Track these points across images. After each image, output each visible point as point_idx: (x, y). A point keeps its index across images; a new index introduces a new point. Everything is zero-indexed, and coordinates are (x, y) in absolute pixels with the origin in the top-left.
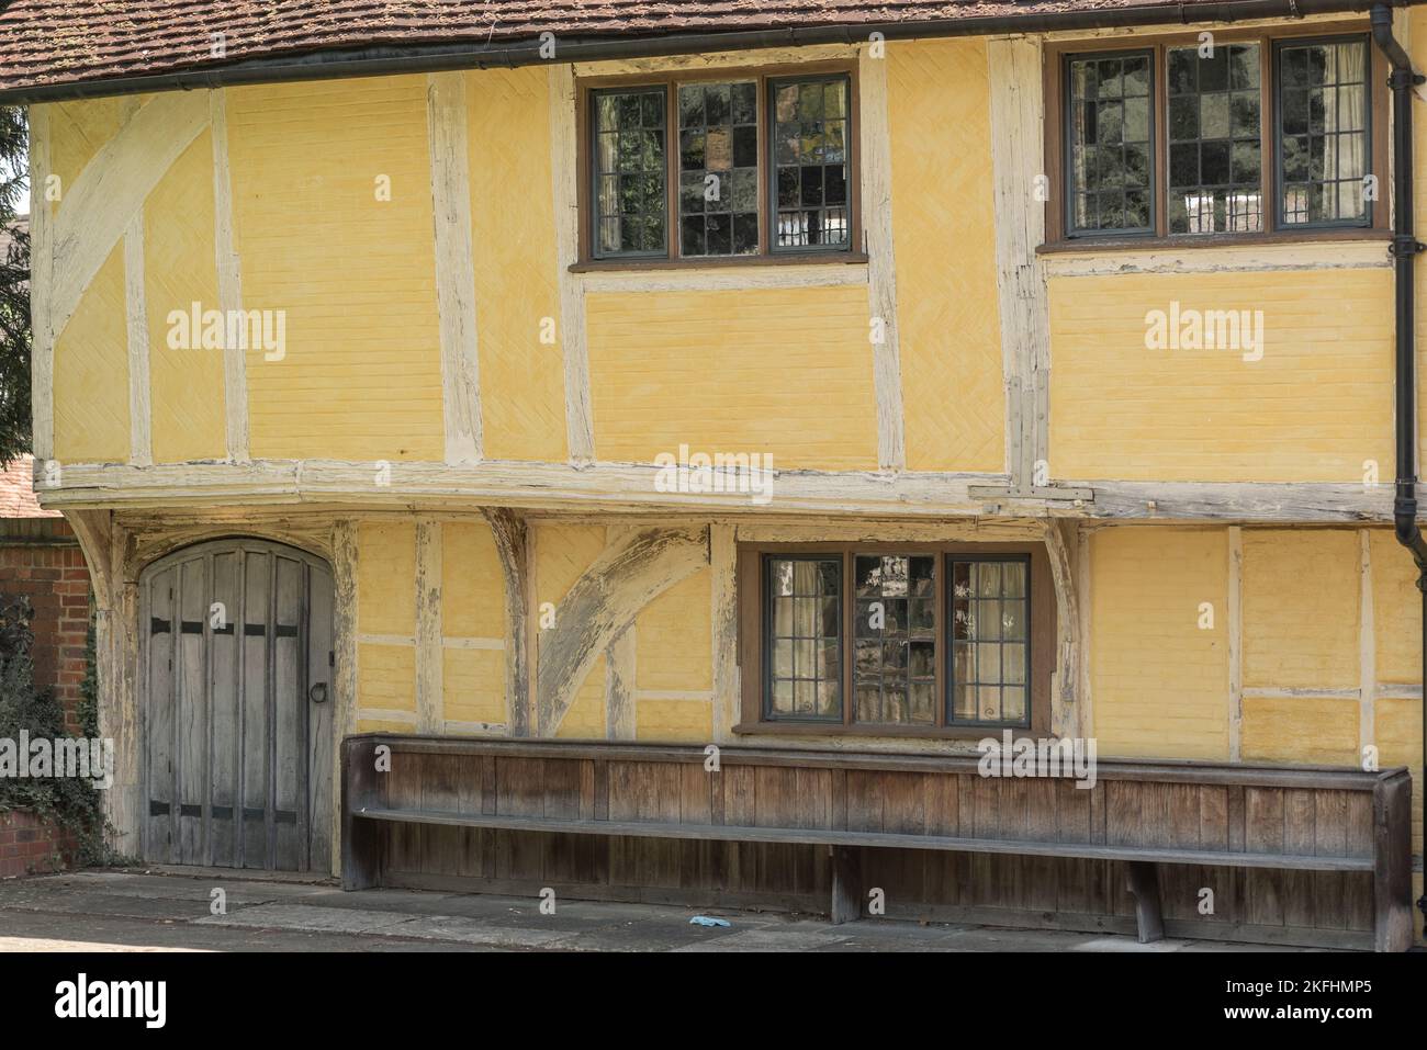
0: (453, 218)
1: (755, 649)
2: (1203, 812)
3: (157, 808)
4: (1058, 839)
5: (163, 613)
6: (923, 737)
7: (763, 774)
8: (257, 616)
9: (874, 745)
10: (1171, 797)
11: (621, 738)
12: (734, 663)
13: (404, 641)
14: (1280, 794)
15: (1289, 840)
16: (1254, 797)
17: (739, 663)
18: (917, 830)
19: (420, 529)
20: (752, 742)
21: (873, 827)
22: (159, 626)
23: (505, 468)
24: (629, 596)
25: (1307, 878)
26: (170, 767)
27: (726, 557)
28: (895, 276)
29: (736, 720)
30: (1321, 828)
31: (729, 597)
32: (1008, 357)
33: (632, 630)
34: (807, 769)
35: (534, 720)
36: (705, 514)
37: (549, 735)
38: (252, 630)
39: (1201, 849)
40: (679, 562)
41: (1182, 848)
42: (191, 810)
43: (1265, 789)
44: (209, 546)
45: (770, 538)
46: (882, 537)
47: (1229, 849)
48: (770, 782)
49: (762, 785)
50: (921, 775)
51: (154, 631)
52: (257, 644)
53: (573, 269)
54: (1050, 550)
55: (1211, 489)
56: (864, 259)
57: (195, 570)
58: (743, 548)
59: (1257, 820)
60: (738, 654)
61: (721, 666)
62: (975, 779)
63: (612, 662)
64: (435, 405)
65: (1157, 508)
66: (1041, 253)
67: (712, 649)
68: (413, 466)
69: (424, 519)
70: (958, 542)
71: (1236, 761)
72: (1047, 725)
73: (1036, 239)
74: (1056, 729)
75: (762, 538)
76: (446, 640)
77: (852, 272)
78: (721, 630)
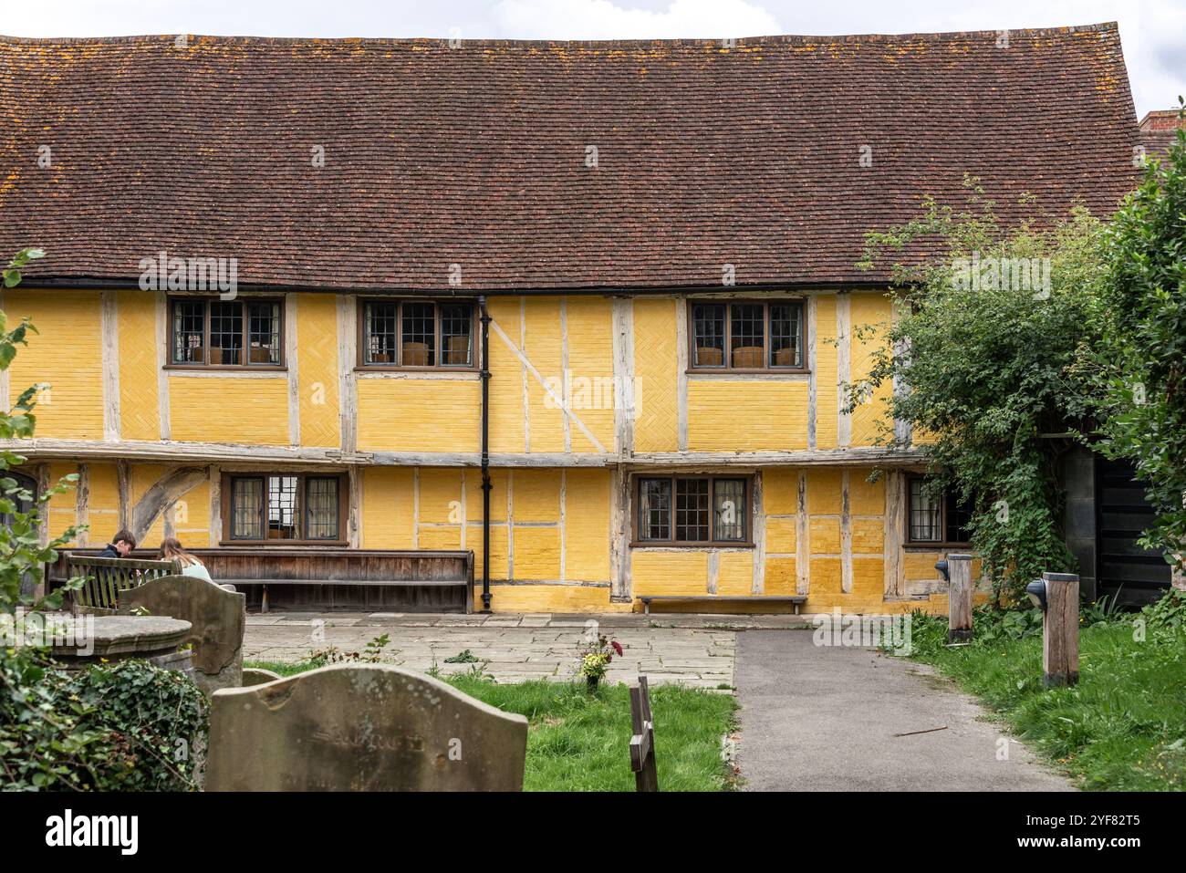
0: (110, 346)
1: (228, 512)
2: (403, 567)
4: (349, 578)
6: (294, 545)
7: (230, 559)
10: (392, 563)
12: (219, 516)
13: (70, 511)
14: (431, 560)
15: (434, 574)
16: (421, 561)
17: (221, 517)
18: (293, 577)
20: (226, 547)
21: (276, 577)
23: (131, 442)
25: (438, 588)
27: (216, 477)
28: (298, 376)
29: (220, 539)
30: (445, 571)
31: (217, 492)
32: (341, 406)
33: (174, 506)
34: (248, 557)
39: (402, 580)
40: (196, 479)
41: (394, 580)
43: (433, 558)
45: (234, 470)
46: (280, 470)
47: (412, 580)
53: (164, 368)
54: (350, 475)
55: (416, 454)
56: (286, 370)
58: (223, 474)
59: (422, 569)
60: (221, 515)
61: (213, 519)
62: (316, 558)
63: (166, 518)
64: (99, 418)
65: (397, 461)
66: (355, 370)
67: (210, 513)
68: (90, 441)
69: (81, 462)
70: (310, 473)
71: (416, 549)
72: (345, 538)
73: (353, 365)
74: (348, 540)
75: (231, 470)
76: (91, 511)
77: (281, 375)
78: (213, 506)
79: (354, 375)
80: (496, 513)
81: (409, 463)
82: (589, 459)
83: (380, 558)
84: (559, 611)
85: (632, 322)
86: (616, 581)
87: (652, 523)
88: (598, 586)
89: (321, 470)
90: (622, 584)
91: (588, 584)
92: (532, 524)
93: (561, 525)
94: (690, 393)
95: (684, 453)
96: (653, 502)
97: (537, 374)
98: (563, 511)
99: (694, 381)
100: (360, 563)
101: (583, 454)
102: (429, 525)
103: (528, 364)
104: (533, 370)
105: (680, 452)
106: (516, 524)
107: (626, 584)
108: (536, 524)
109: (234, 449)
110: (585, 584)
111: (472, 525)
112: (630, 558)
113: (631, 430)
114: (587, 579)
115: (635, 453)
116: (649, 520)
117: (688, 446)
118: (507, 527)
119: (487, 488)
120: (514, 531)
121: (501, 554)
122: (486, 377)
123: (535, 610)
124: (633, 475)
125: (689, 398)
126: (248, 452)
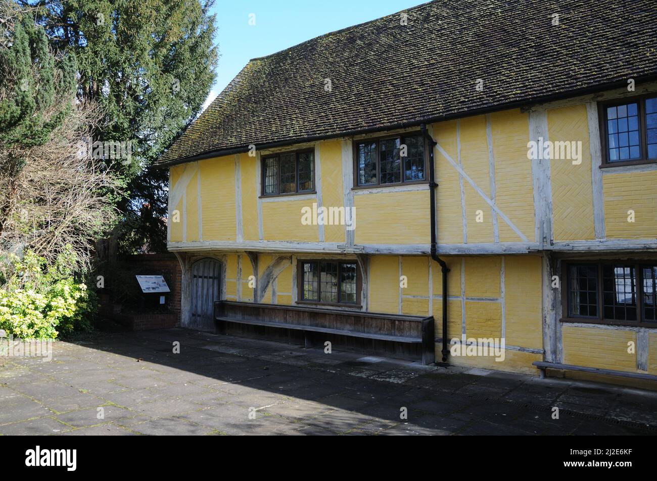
1: (300, 284)
3: (193, 315)
5: (196, 273)
6: (332, 306)
7: (294, 312)
8: (211, 275)
9: (323, 307)
11: (274, 304)
13: (235, 280)
14: (402, 322)
16: (397, 323)
17: (297, 287)
19: (239, 256)
20: (300, 305)
22: (195, 276)
24: (276, 272)
26: (196, 307)
27: (295, 263)
28: (322, 197)
29: (296, 300)
30: (412, 331)
31: (295, 272)
33: (276, 279)
35: (259, 298)
36: (290, 253)
37: (261, 302)
38: (210, 278)
39: (385, 335)
40: (286, 263)
41: (380, 334)
42: (199, 316)
43: (404, 321)
44: (203, 260)
45: (304, 258)
46: (326, 258)
47: (391, 335)
48: (295, 314)
49: (294, 315)
50: (326, 314)
51: (194, 277)
52: (211, 280)
53: (260, 198)
54: (359, 262)
55: (389, 246)
56: (316, 193)
57: (201, 265)
58: (298, 261)
59: (397, 329)
60: (297, 285)
61: (293, 287)
62: (337, 315)
63: (273, 286)
64: (234, 228)
65: (377, 251)
66: (352, 189)
67: (292, 284)
68: (230, 242)
69: (239, 254)
70: (341, 260)
71: (400, 314)
72: (360, 304)
73: (352, 186)
74: (362, 304)
75: (302, 258)
76: (243, 281)
77: (313, 196)
78: (293, 280)
79: (352, 192)
80: (453, 289)
81: (385, 252)
82: (515, 247)
83: (372, 318)
84: (500, 369)
85: (547, 129)
86: (548, 348)
87: (581, 301)
88: (533, 352)
89: (347, 258)
90: (554, 352)
91: (524, 350)
92: (479, 299)
93: (502, 301)
94: (605, 186)
95: (602, 240)
96: (582, 285)
97: (471, 181)
98: (503, 289)
99: (608, 174)
100: (360, 321)
101: (509, 243)
102: (408, 296)
103: (465, 175)
104: (468, 179)
105: (597, 240)
106: (467, 299)
107: (558, 352)
108: (483, 299)
109: (291, 245)
110: (522, 349)
111: (436, 298)
112: (561, 332)
113: (550, 222)
114: (524, 345)
115: (554, 242)
116: (578, 301)
117: (606, 234)
118: (461, 301)
119: (446, 271)
120: (466, 304)
121: (457, 321)
122: (434, 186)
123: (481, 366)
124: (562, 260)
125: (604, 191)
126: (298, 246)
